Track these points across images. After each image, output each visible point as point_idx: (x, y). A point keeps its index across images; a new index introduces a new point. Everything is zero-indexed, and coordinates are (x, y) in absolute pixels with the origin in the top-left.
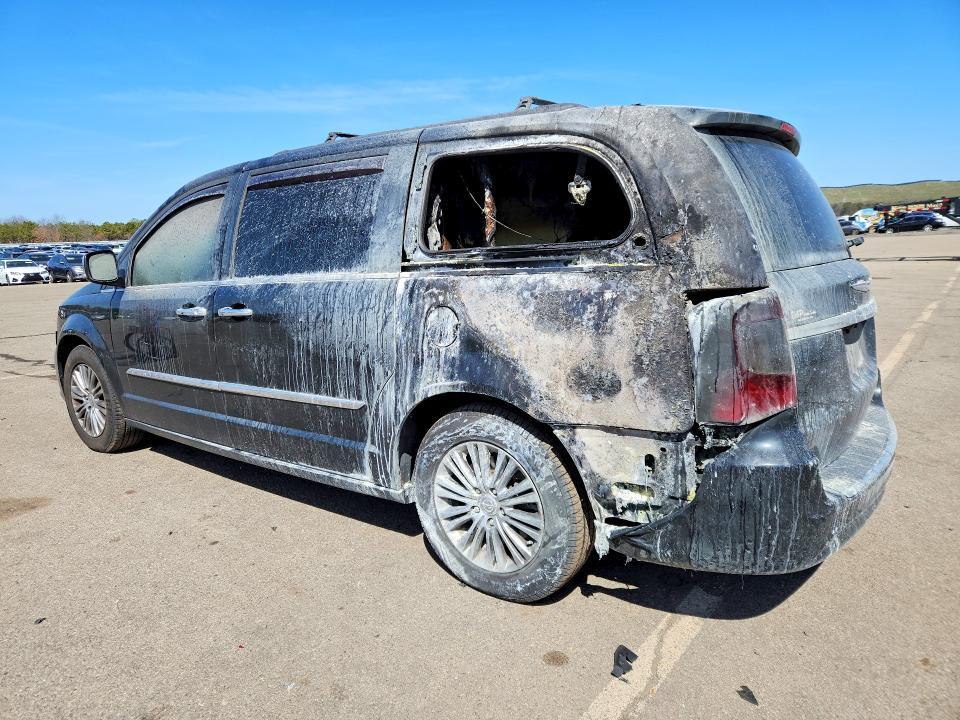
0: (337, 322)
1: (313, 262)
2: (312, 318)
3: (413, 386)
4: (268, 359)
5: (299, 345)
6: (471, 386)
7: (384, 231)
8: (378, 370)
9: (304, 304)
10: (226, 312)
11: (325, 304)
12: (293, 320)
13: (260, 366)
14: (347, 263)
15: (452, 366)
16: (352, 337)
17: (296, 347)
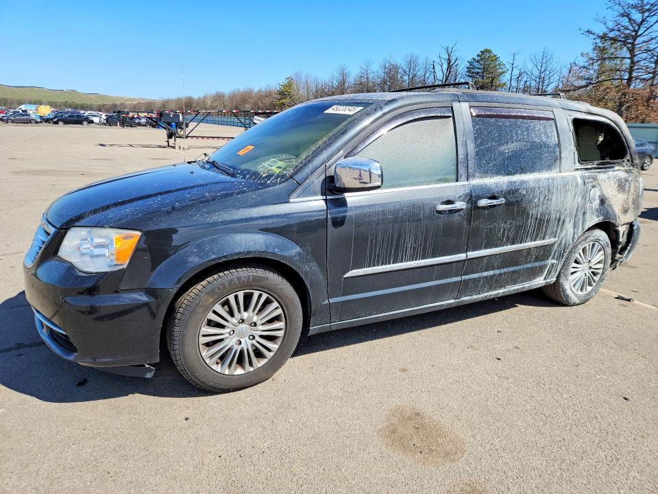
0: (554, 199)
1: (532, 167)
2: (542, 199)
3: (583, 224)
4: (510, 229)
5: (532, 216)
6: (604, 219)
7: (566, 152)
8: (567, 220)
9: (537, 192)
10: (483, 202)
11: (549, 190)
12: (530, 202)
13: (504, 233)
14: (549, 168)
15: (598, 212)
16: (560, 206)
17: (530, 217)
